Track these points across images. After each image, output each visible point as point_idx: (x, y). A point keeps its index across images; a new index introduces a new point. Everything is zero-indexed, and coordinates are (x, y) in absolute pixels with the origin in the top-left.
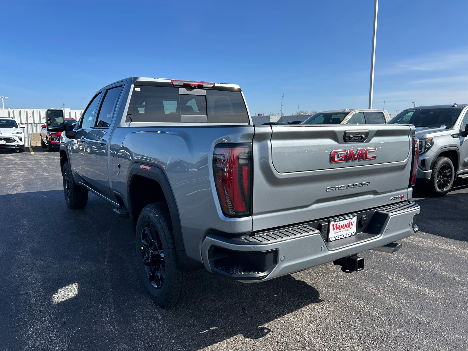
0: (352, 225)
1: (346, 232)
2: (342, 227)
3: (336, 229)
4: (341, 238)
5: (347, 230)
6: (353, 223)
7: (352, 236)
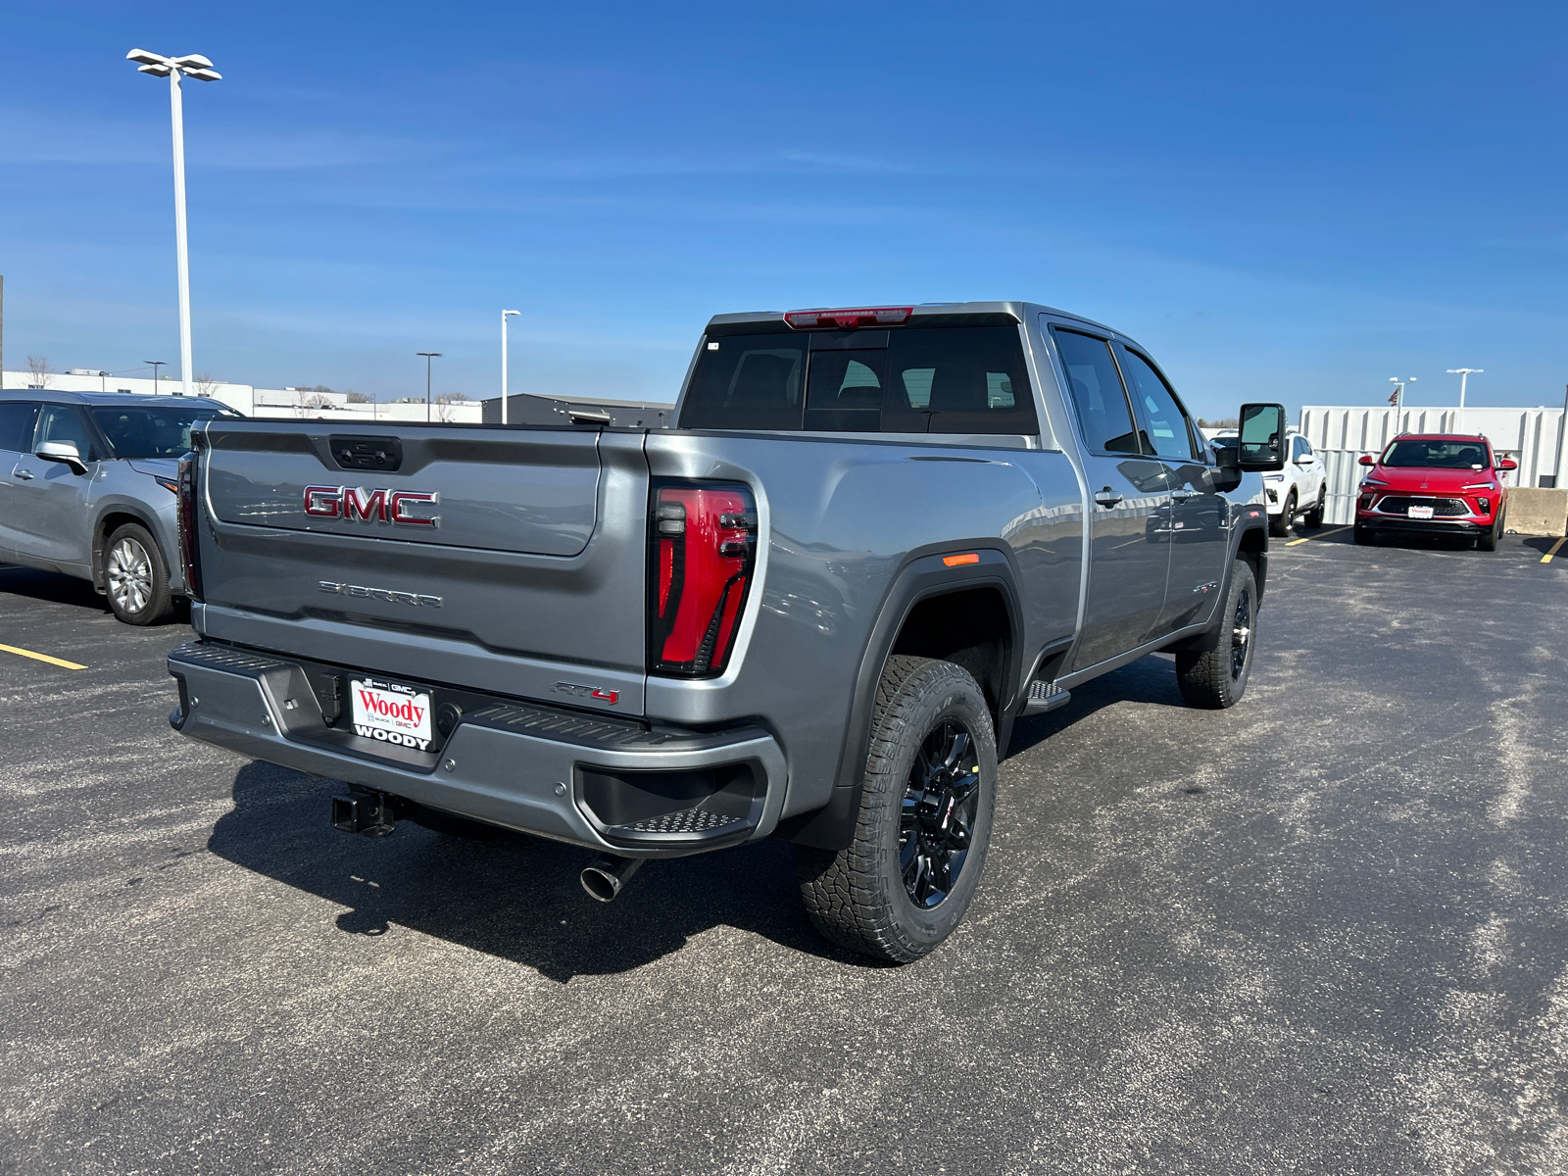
0: (419, 717)
1: (403, 730)
2: (389, 709)
3: (371, 705)
4: (387, 741)
5: (405, 725)
6: (420, 711)
7: (417, 747)
